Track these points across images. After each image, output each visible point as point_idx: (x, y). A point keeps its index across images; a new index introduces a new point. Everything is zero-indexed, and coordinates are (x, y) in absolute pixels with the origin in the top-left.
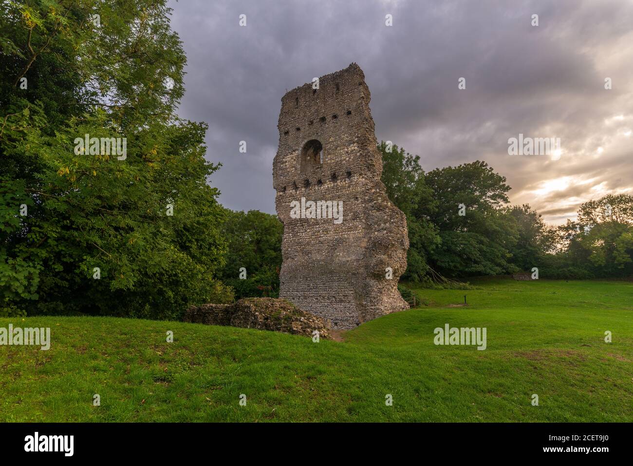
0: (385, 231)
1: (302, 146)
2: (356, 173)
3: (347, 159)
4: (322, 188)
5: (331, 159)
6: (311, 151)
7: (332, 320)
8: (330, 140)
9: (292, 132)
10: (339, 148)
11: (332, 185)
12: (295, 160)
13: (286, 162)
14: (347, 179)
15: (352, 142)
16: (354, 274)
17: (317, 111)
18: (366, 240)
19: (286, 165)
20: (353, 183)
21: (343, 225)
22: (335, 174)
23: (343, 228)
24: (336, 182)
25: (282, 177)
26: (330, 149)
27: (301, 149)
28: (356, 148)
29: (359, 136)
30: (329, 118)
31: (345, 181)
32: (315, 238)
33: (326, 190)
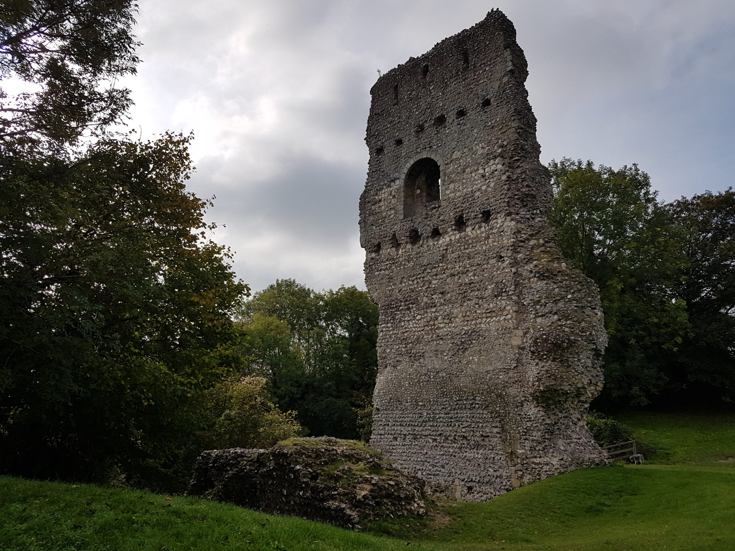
0: (556, 317)
1: (406, 171)
2: (498, 213)
3: (484, 188)
4: (441, 242)
5: (455, 191)
6: (421, 180)
7: (463, 480)
8: (454, 157)
9: (389, 148)
10: (468, 170)
11: (458, 236)
12: (394, 197)
13: (380, 201)
14: (483, 224)
15: (489, 157)
16: (500, 396)
17: (430, 106)
18: (520, 333)
19: (380, 207)
20: (495, 231)
21: (477, 306)
22: (461, 217)
23: (479, 312)
24: (465, 231)
25: (374, 227)
26: (453, 172)
27: (403, 176)
28: (500, 167)
29: (505, 143)
30: (451, 117)
31: (480, 227)
32: (431, 330)
33: (447, 245)
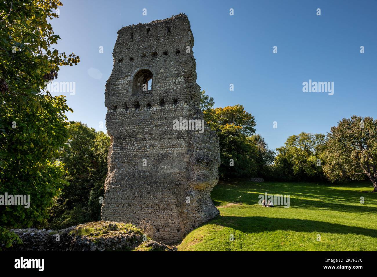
0: (205, 150)
1: (135, 73)
2: (181, 101)
3: (175, 88)
4: (151, 110)
5: (160, 87)
6: (141, 79)
7: (154, 226)
8: (161, 71)
9: (126, 61)
10: (168, 79)
11: (160, 108)
12: (127, 84)
13: (119, 85)
14: (174, 105)
15: (178, 75)
16: (177, 185)
17: (150, 46)
18: (188, 156)
19: (118, 88)
20: (179, 108)
21: (168, 142)
22: (163, 100)
23: (169, 145)
24: (164, 106)
25: (114, 97)
26: (160, 78)
27: (133, 75)
28: (183, 80)
29: (186, 71)
30: (160, 53)
31: (172, 106)
32: (142, 152)
33: (155, 112)
